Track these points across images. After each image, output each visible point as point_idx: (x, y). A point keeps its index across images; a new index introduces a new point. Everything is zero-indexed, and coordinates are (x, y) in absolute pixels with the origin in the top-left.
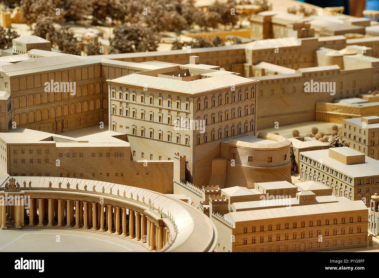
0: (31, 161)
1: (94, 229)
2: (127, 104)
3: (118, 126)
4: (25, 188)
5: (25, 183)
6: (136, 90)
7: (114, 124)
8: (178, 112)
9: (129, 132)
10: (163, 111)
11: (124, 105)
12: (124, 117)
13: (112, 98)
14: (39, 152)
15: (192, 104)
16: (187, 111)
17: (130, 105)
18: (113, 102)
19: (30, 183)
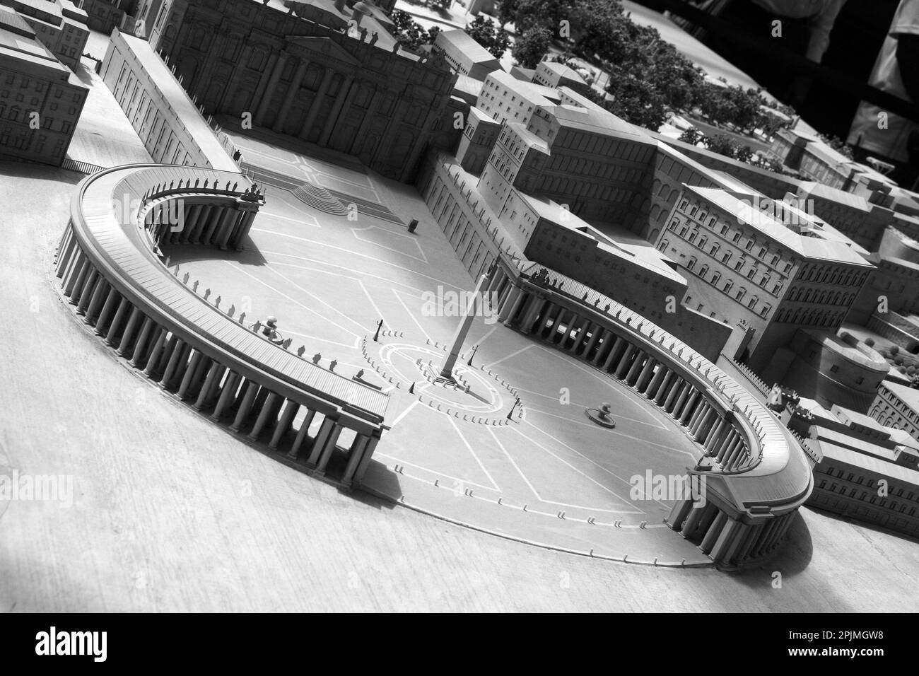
0: (559, 251)
1: (615, 375)
2: (698, 226)
3: (669, 248)
4: (552, 288)
5: (555, 281)
6: (721, 215)
7: (665, 242)
8: (770, 270)
9: (685, 262)
10: (748, 259)
11: (693, 225)
12: (685, 241)
13: (679, 209)
14: (564, 239)
15: (796, 268)
16: (785, 274)
17: (701, 230)
18: (677, 215)
19: (562, 284)
